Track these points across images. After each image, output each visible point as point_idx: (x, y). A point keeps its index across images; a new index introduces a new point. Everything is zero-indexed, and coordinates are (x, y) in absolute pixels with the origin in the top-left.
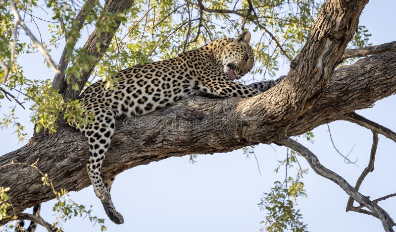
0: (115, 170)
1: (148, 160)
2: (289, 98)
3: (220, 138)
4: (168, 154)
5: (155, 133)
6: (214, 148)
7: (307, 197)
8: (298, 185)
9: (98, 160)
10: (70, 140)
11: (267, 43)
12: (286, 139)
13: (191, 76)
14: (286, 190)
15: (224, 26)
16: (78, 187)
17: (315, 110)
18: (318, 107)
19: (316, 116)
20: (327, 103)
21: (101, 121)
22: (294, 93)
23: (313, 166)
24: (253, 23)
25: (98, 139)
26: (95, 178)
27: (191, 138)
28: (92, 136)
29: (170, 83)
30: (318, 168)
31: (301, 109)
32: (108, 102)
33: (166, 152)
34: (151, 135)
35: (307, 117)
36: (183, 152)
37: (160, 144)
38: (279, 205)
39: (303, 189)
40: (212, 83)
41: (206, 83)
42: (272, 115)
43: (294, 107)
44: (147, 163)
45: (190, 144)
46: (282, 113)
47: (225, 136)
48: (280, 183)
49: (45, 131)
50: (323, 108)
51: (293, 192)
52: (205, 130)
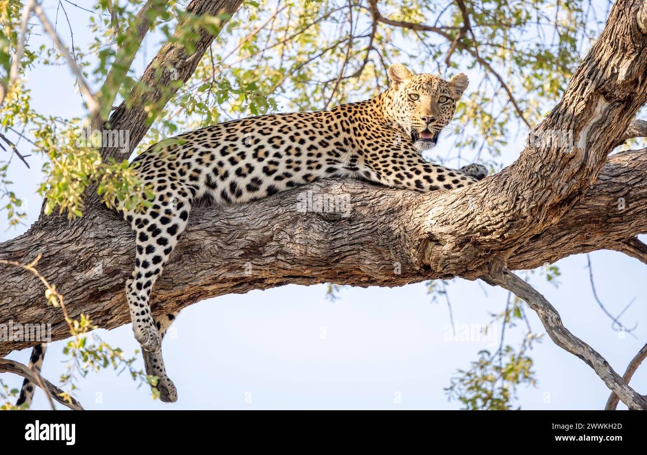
0: (184, 297)
1: (246, 285)
2: (517, 199)
3: (383, 259)
4: (284, 280)
5: (265, 237)
6: (370, 277)
7: (537, 385)
8: (522, 363)
9: (148, 275)
10: (105, 233)
11: (490, 94)
12: (505, 273)
13: (345, 147)
14: (498, 368)
15: (415, 53)
16: (112, 321)
17: (564, 226)
18: (571, 222)
19: (565, 238)
20: (587, 215)
21: (165, 204)
22: (529, 191)
23: (550, 330)
24: (469, 54)
25: (154, 235)
26: (139, 306)
27: (329, 254)
28: (144, 229)
29: (304, 148)
30: (559, 333)
31: (538, 221)
32: (185, 168)
33: (281, 275)
34: (257, 241)
35: (548, 238)
36: (313, 278)
37: (272, 259)
38: (484, 395)
39: (532, 369)
40: (381, 162)
41: (371, 162)
42: (484, 228)
43: (526, 217)
44: (244, 291)
45: (327, 264)
46: (503, 226)
47: (392, 257)
48: (489, 354)
49: (61, 212)
50: (580, 225)
51: (512, 374)
52: (356, 241)
